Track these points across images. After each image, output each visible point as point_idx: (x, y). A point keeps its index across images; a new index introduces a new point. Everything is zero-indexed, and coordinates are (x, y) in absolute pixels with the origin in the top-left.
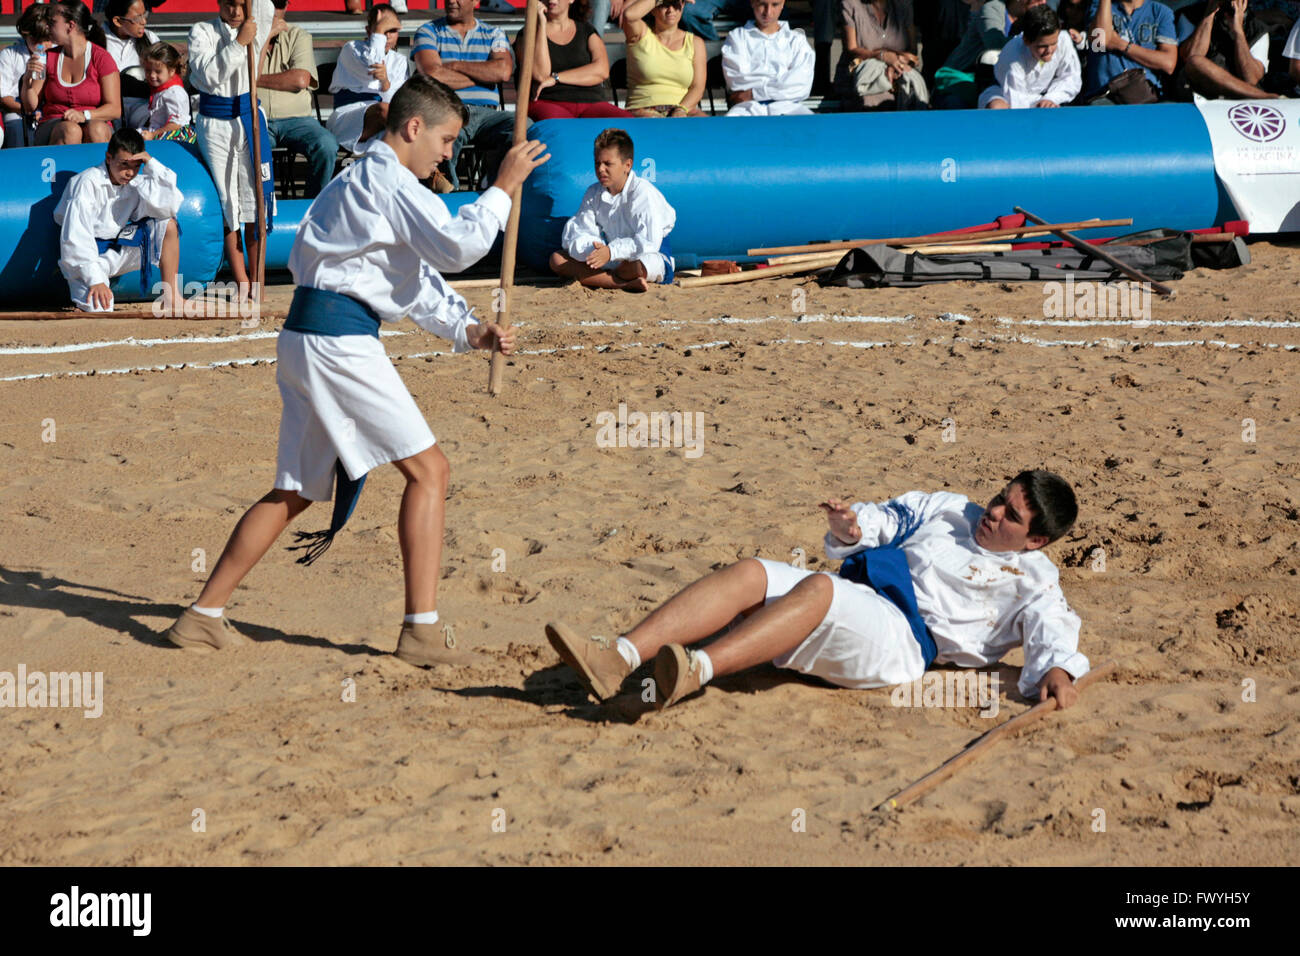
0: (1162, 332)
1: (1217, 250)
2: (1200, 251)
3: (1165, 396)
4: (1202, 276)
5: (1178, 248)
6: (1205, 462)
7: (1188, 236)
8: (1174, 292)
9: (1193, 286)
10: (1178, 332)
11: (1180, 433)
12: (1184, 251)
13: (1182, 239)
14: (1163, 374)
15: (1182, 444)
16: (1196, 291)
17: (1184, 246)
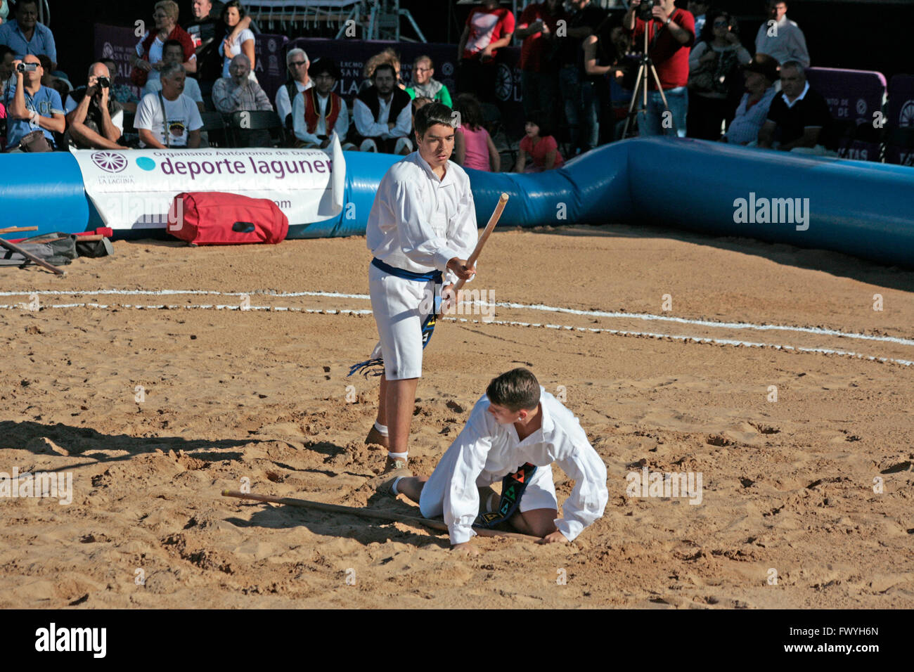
0: (58, 299)
1: (92, 246)
2: (82, 247)
3: (60, 339)
4: (83, 262)
5: (68, 245)
6: (85, 381)
7: (73, 237)
8: (66, 273)
9: (77, 269)
10: (68, 298)
11: (69, 363)
12: (71, 247)
13: (70, 239)
14: (57, 326)
15: (71, 370)
16: (80, 272)
17: (71, 243)
